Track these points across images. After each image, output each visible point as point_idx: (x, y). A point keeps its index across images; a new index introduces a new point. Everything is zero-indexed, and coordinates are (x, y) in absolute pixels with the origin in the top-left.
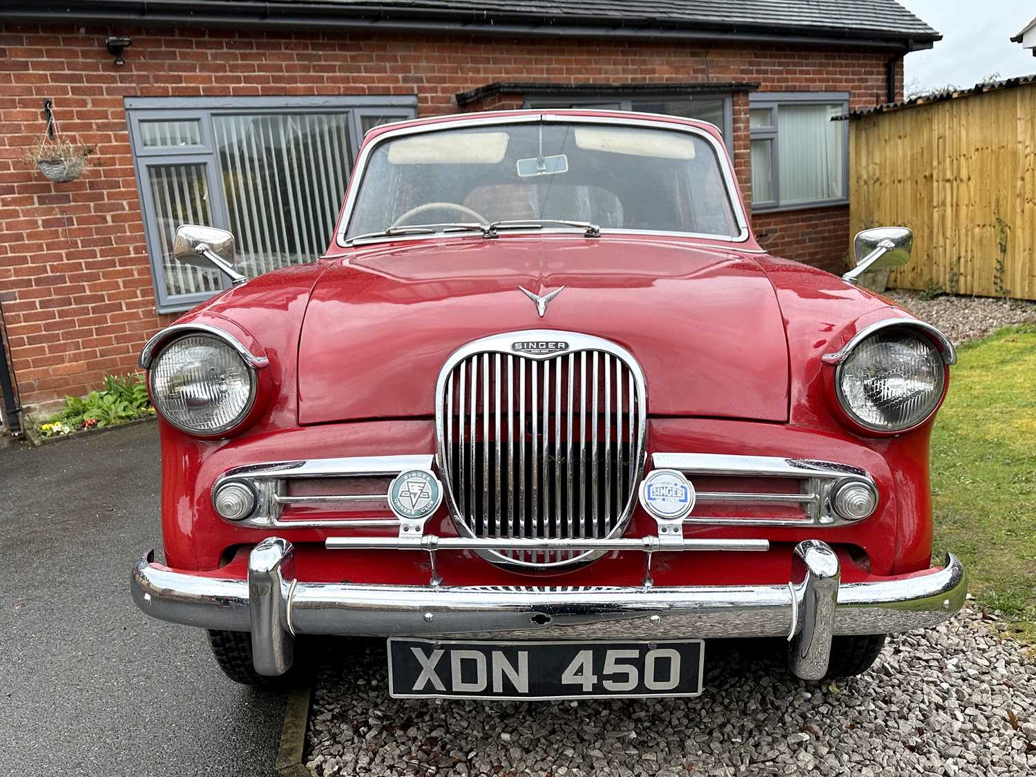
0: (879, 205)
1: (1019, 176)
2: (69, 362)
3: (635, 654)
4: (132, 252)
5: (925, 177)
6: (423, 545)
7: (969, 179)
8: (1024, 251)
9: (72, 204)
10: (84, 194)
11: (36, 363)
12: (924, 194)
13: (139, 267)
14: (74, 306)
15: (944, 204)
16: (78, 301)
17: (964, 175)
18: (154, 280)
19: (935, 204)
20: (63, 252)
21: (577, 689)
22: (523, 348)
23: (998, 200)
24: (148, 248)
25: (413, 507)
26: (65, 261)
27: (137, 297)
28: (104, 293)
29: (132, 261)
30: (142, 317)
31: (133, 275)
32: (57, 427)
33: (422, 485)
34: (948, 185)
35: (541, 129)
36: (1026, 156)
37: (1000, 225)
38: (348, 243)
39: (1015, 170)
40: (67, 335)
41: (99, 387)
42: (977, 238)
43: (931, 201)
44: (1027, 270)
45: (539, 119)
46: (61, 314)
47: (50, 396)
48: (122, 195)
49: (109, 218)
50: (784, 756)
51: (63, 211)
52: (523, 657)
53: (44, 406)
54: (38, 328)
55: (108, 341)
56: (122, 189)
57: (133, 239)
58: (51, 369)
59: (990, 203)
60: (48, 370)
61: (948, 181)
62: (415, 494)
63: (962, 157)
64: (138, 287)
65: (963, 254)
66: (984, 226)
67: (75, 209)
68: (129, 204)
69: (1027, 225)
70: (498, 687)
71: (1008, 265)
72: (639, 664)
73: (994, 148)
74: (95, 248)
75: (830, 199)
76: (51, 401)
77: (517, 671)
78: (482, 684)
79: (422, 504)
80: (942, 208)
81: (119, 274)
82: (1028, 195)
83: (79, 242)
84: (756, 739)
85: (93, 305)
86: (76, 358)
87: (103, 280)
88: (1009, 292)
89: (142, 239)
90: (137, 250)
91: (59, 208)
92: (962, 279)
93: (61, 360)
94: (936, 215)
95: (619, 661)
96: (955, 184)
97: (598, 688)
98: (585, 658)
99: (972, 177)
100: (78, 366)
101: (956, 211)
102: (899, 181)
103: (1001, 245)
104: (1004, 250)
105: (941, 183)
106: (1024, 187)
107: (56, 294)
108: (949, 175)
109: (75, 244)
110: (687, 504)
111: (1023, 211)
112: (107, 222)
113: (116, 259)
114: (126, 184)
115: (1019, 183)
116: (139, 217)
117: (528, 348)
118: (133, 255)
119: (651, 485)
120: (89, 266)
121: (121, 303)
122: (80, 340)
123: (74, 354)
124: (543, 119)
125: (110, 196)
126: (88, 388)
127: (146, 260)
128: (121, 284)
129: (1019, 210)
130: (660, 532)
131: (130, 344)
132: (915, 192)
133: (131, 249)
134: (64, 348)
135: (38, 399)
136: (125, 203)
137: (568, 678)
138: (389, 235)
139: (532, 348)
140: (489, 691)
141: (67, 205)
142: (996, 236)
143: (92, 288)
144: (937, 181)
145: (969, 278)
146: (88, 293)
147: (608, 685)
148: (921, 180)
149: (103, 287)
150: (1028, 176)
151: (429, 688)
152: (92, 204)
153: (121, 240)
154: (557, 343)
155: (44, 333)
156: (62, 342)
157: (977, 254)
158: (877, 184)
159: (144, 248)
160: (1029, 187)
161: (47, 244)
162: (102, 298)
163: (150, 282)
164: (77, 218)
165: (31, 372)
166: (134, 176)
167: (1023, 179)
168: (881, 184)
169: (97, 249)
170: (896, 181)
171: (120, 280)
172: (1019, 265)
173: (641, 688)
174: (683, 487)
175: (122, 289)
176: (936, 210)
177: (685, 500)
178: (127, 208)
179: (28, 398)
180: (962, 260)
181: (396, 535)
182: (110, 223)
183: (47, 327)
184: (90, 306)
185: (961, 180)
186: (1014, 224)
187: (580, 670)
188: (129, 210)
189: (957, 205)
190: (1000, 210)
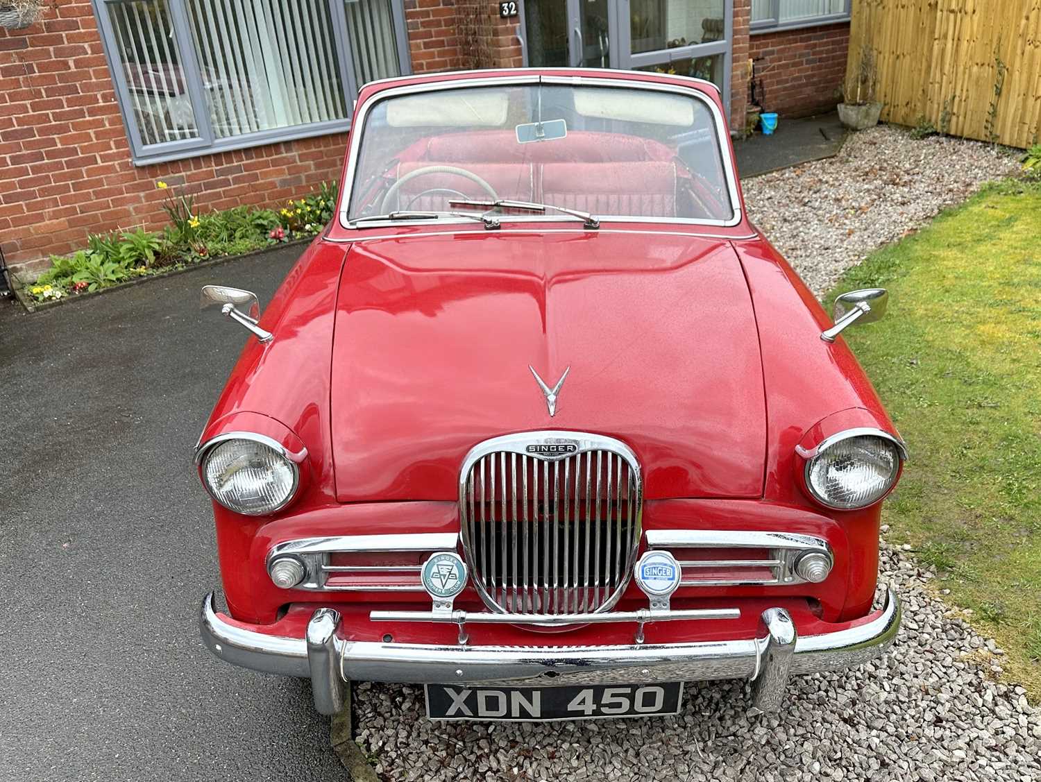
0: (879, 31)
1: (1024, 14)
2: (50, 219)
3: (628, 690)
4: (100, 101)
5: (930, 5)
6: (452, 620)
7: (974, 12)
8: (1019, 95)
9: (30, 49)
10: (42, 37)
11: (16, 222)
12: (927, 23)
13: (110, 116)
14: (46, 161)
15: (945, 37)
16: (50, 155)
17: (969, 8)
18: (126, 130)
19: (936, 36)
20: (28, 103)
21: (581, 713)
22: (536, 451)
23: (1000, 39)
24: (117, 95)
25: (444, 587)
26: (31, 113)
27: (111, 149)
28: (76, 145)
29: (102, 110)
30: (119, 170)
31: (104, 126)
32: (48, 291)
33: (450, 568)
34: (952, 16)
35: (540, 91)
37: (998, 66)
38: (351, 224)
39: (1021, 9)
40: (43, 192)
41: (85, 245)
42: (974, 77)
43: (933, 32)
44: (1019, 116)
45: (538, 81)
46: (35, 170)
47: (34, 255)
48: (82, 37)
49: (71, 64)
50: (743, 729)
51: (21, 59)
52: (537, 696)
53: (30, 265)
54: (12, 186)
55: (87, 197)
56: (82, 30)
57: (99, 86)
58: (32, 227)
59: (991, 41)
60: (28, 229)
61: (952, 11)
62: (445, 576)
64: (110, 139)
65: (958, 93)
66: (982, 65)
67: (33, 55)
68: (91, 46)
69: (1025, 69)
70: (516, 712)
71: (1001, 111)
72: (631, 697)
74: (61, 97)
75: (832, 15)
76: (37, 261)
77: (531, 703)
78: (503, 710)
79: (451, 584)
80: (943, 41)
81: (91, 124)
82: (1030, 37)
83: (43, 91)
84: (721, 712)
85: (66, 159)
86: (56, 215)
87: (73, 132)
88: (998, 137)
89: (109, 85)
90: (105, 98)
91: (16, 53)
92: (954, 119)
93: (40, 218)
94: (936, 47)
95: (613, 695)
96: (959, 15)
97: (595, 713)
98: (588, 694)
99: (977, 10)
100: (59, 224)
101: (957, 45)
102: (903, 7)
103: (997, 88)
104: (999, 93)
105: (945, 13)
106: (1027, 26)
107: (26, 149)
108: (953, 7)
109: (39, 94)
110: (675, 582)
111: (1023, 54)
112: (70, 68)
113: (85, 108)
114: (86, 24)
115: (1024, 22)
116: (103, 61)
117: (540, 450)
118: (101, 104)
119: (645, 566)
120: (57, 117)
121: (95, 156)
122: (58, 197)
123: (54, 211)
124: (542, 81)
125: (70, 38)
126: (73, 246)
127: (116, 109)
128: (93, 136)
129: (1019, 52)
130: (651, 606)
131: (109, 199)
132: (918, 20)
133: (99, 96)
134: (42, 205)
135: (23, 259)
136: (86, 45)
137: (572, 706)
138: (392, 218)
139: (544, 451)
140: (509, 715)
141: (24, 50)
142: (993, 77)
143: (63, 141)
144: (942, 11)
145: (961, 118)
146: (59, 146)
147: (604, 710)
148: (926, 8)
149: (74, 139)
150: (1033, 15)
151: (459, 713)
152: (51, 48)
153: (87, 87)
154: (566, 446)
155: (19, 190)
156: (39, 199)
157: (972, 94)
158: (880, 7)
159: (113, 95)
160: (1032, 27)
161: (9, 95)
162: (74, 151)
163: (122, 132)
164: (37, 65)
165: (12, 232)
166: (93, 15)
167: (1027, 18)
168: (884, 8)
169: (63, 98)
170: (900, 6)
171: (91, 132)
172: (1011, 110)
173: (632, 710)
174: (672, 567)
175: (95, 141)
176: (937, 42)
177: (673, 579)
178: (89, 52)
179: (13, 257)
180: (957, 99)
181: (430, 609)
182: (73, 69)
183: (22, 184)
184: (63, 160)
185: (966, 13)
186: (1012, 66)
187: (583, 702)
188: (92, 54)
189: (959, 39)
190: (1001, 50)
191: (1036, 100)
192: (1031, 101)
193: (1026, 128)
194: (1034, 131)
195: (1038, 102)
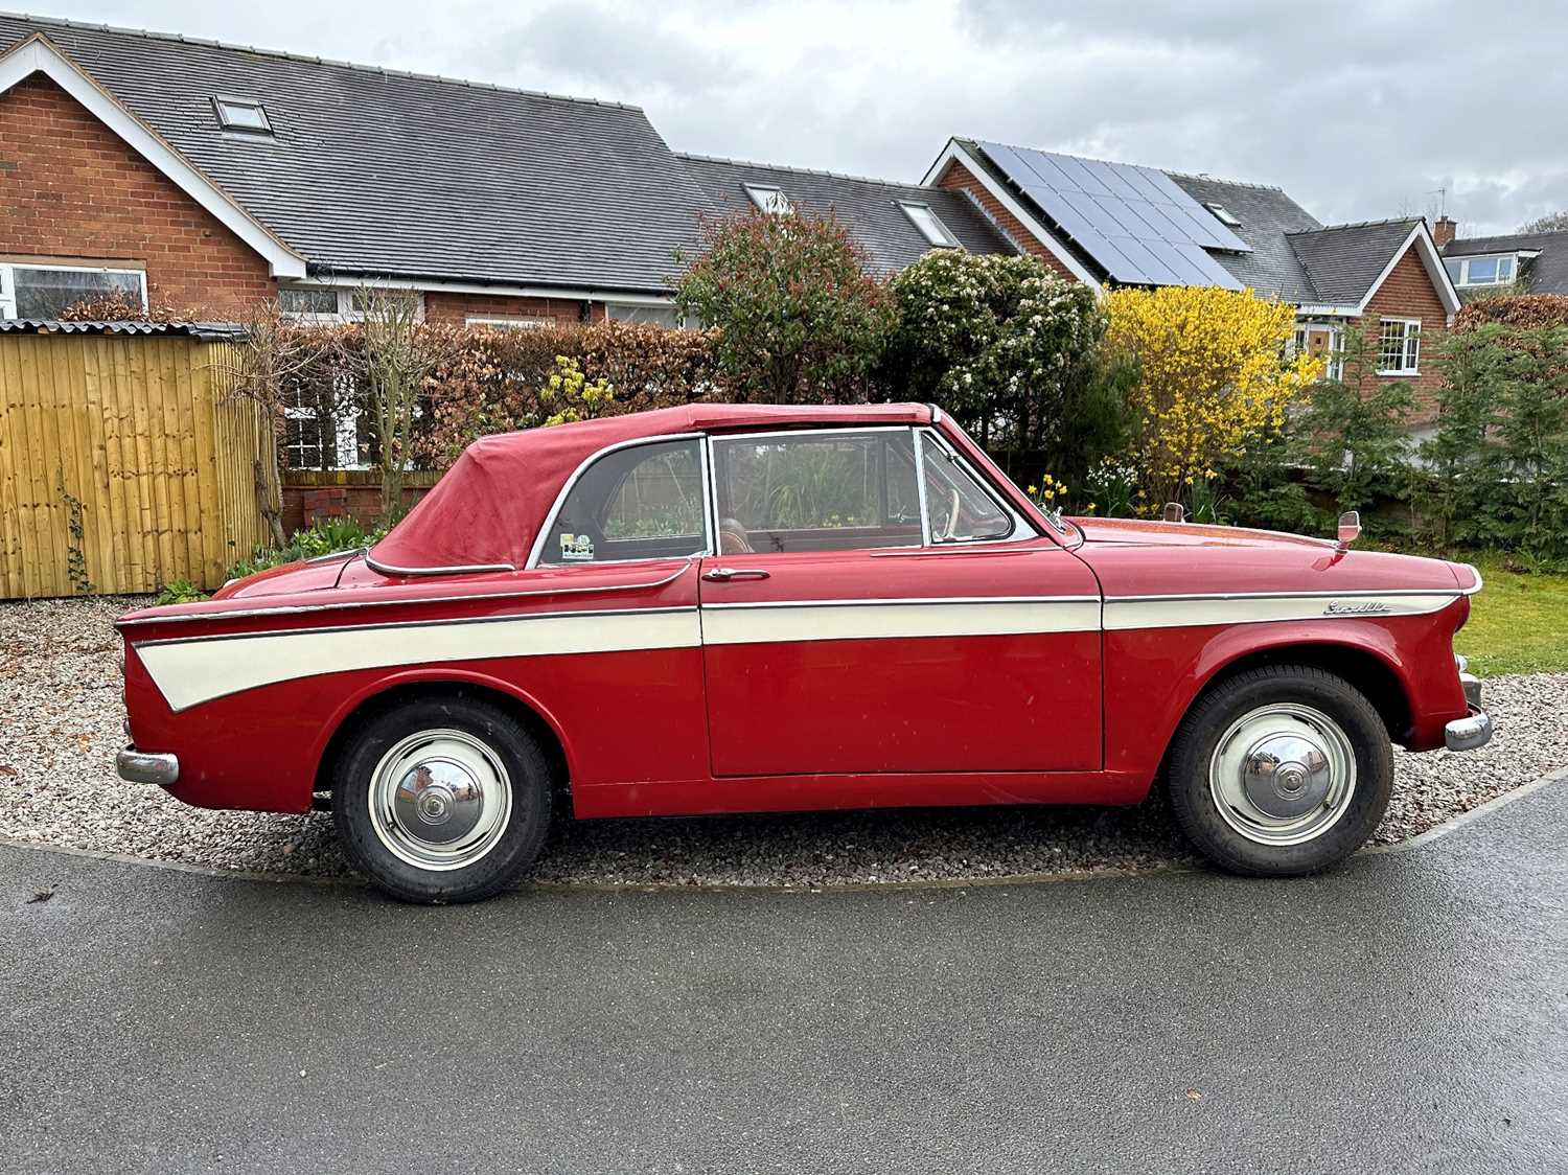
1: (96, 442)
7: (1, 444)
8: (114, 535)
23: (60, 472)
36: (105, 421)
37: (69, 504)
39: (88, 439)
42: (24, 522)
44: (122, 559)
59: (45, 476)
66: (35, 506)
69: (116, 504)
71: (89, 555)
73: (45, 406)
82: (114, 466)
88: (95, 587)
99: (6, 441)
103: (73, 529)
104: (77, 531)
106: (104, 457)
111: (107, 486)
115: (97, 452)
129: (99, 485)
142: (60, 518)
145: (13, 577)
157: (26, 543)
160: (113, 457)
167: (102, 448)
172: (107, 552)
186: (93, 502)
190: (69, 488)
191: (145, 535)
192: (136, 540)
193: (138, 569)
194: (153, 571)
195: (150, 537)
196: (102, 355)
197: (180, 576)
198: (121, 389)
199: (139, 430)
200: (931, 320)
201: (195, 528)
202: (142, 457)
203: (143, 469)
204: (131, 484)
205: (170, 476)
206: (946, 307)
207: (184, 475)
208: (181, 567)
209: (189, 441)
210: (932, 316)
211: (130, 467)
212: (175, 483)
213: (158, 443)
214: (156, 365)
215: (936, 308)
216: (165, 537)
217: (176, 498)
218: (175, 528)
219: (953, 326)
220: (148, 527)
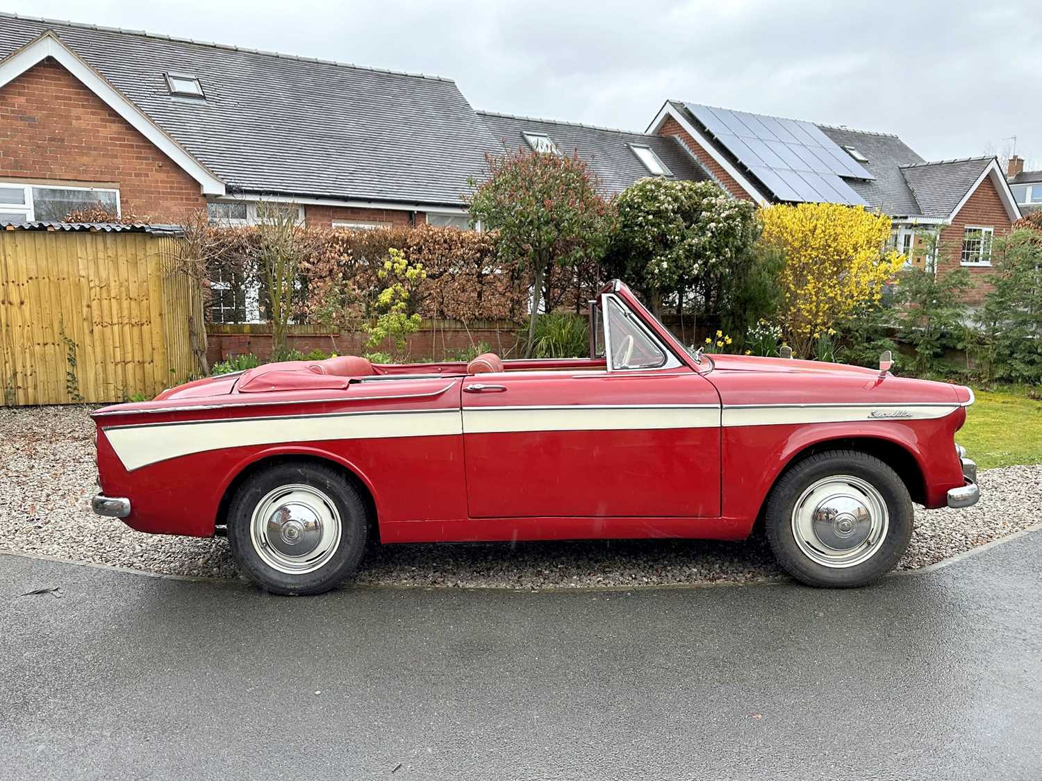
1: (85, 304)
7: (22, 303)
8: (96, 363)
17: (16, 298)
23: (61, 322)
36: (91, 289)
39: (79, 299)
42: (38, 355)
44: (101, 379)
59: (52, 325)
63: (11, 284)
65: (19, 369)
66: (45, 345)
69: (98, 344)
71: (79, 376)
73: (52, 278)
82: (96, 319)
88: (83, 398)
92: (21, 392)
96: (3, 306)
99: (27, 301)
101: (7, 331)
103: (69, 360)
104: (72, 360)
106: (91, 313)
111: (92, 332)
115: (85, 309)
129: (87, 331)
142: (62, 353)
145: (30, 390)
150: (94, 304)
157: (39, 369)
160: (96, 312)
167: (89, 306)
172: (91, 376)
180: (19, 376)
185: (11, 303)
186: (83, 342)
189: (8, 326)
190: (66, 331)
191: (116, 365)
192: (111, 367)
193: (112, 387)
194: (121, 388)
195: (119, 365)
196: (89, 245)
197: (139, 392)
198: (101, 267)
199: (113, 295)
200: (640, 225)
201: (149, 360)
202: (115, 312)
203: (115, 321)
204: (108, 330)
205: (133, 326)
206: (651, 217)
207: (142, 325)
208: (140, 385)
209: (145, 301)
210: (641, 223)
211: (107, 319)
212: (136, 330)
213: (125, 304)
214: (124, 252)
215: (644, 217)
216: (130, 366)
217: (136, 340)
218: (136, 360)
219: (656, 230)
220: (118, 359)
